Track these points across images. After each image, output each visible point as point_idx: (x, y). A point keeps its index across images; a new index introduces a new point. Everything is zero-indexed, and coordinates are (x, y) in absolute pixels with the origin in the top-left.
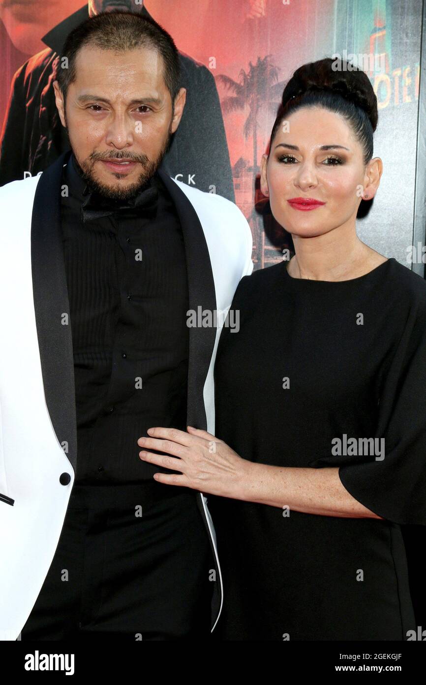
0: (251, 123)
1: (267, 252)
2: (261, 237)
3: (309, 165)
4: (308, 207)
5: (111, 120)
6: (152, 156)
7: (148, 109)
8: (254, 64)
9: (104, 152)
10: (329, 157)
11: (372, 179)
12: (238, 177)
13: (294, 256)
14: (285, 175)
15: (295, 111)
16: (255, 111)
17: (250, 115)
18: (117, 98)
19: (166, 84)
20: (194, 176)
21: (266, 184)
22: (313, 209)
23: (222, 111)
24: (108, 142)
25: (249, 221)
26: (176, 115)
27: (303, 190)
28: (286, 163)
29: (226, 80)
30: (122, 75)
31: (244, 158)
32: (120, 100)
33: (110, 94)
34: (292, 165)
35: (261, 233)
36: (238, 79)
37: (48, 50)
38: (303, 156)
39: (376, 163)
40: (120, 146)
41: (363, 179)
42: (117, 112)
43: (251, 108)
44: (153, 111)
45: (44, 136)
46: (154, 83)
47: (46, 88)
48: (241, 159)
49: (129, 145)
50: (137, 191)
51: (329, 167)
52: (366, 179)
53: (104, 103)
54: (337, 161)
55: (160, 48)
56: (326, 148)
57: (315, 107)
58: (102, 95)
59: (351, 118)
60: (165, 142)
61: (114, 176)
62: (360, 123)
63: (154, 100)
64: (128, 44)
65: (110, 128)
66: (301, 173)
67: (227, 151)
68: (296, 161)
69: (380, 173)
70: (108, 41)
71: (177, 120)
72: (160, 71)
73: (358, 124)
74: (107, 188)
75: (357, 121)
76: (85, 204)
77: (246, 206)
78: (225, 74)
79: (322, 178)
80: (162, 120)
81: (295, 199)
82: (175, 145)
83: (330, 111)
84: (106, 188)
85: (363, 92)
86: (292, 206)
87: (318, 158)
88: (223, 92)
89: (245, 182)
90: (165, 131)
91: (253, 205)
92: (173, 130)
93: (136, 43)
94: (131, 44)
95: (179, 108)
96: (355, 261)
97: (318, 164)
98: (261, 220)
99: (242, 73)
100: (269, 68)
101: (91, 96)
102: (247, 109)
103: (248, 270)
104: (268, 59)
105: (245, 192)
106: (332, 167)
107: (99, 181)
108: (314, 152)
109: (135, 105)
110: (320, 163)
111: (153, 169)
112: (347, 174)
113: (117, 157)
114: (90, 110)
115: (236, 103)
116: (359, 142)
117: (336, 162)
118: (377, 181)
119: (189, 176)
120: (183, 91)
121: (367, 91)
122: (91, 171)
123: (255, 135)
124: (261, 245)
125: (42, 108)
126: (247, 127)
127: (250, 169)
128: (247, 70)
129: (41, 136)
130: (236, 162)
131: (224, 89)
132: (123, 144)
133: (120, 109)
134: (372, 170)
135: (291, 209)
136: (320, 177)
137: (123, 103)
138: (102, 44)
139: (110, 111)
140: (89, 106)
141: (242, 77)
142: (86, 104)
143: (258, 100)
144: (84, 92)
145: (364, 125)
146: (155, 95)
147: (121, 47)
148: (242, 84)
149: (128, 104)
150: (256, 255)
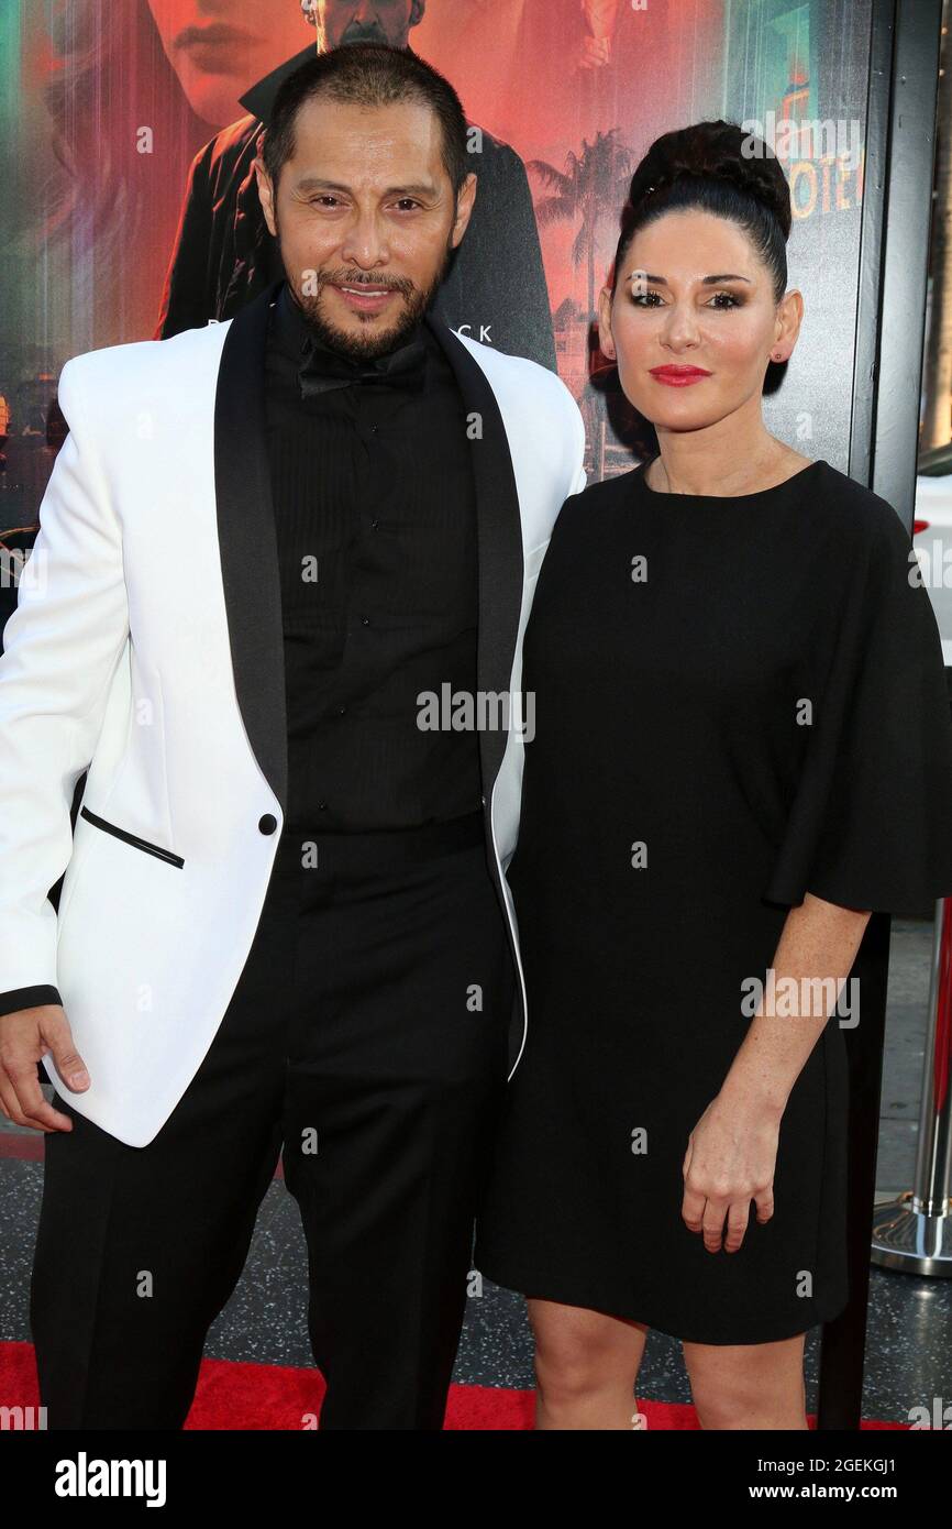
0: (584, 241)
1: (610, 456)
2: (599, 431)
3: (685, 308)
4: (684, 381)
5: (353, 221)
6: (421, 281)
7: (414, 205)
8: (591, 143)
9: (338, 271)
10: (718, 293)
11: (786, 327)
12: (563, 330)
13: (658, 459)
14: (643, 327)
15: (658, 217)
16: (591, 219)
17: (583, 227)
18: (363, 184)
19: (445, 166)
20: (489, 328)
21: (610, 337)
22: (693, 383)
23: (538, 221)
24: (346, 257)
25: (579, 403)
26: (461, 218)
27: (677, 351)
28: (644, 306)
29: (543, 168)
30: (372, 146)
31: (573, 299)
32: (369, 187)
33: (353, 180)
34: (657, 309)
35: (599, 425)
36: (562, 166)
37: (250, 118)
38: (673, 294)
39: (794, 299)
40: (368, 264)
41: (773, 327)
42: (362, 207)
43: (585, 215)
44: (422, 207)
45: (241, 261)
46: (425, 162)
47: (246, 182)
48: (567, 301)
49: (382, 263)
50: (395, 342)
51: (717, 312)
52: (778, 327)
53: (341, 193)
54: (732, 300)
55: (436, 103)
56: (712, 280)
57: (691, 210)
58: (337, 178)
59: (752, 225)
60: (442, 261)
61: (356, 317)
62: (765, 234)
63: (424, 190)
64: (383, 96)
65: (350, 235)
66: (671, 324)
67: (545, 289)
68: (661, 302)
69: (800, 316)
70: (350, 90)
71: (461, 226)
72: (436, 142)
73: (763, 236)
74: (344, 335)
75: (761, 230)
76: (305, 367)
77: (576, 378)
78: (540, 159)
79: (708, 332)
80: (436, 223)
81: (662, 368)
82: (458, 267)
83: (718, 216)
84: (341, 336)
85: (767, 179)
86: (657, 379)
87: (700, 297)
88: (540, 190)
89: (574, 339)
90: (442, 241)
91: (586, 377)
92: (455, 243)
93: (396, 95)
94: (387, 97)
95: (465, 208)
96: (761, 464)
97: (700, 307)
98: (603, 401)
99: (572, 157)
100: (616, 150)
101: (319, 180)
102: (579, 217)
103: (578, 485)
104: (615, 135)
105: (573, 355)
106: (723, 311)
107: (330, 323)
108: (692, 287)
109: (393, 198)
110: (702, 305)
111: (420, 306)
112: (748, 322)
113: (360, 281)
114: (316, 205)
115: (561, 207)
116: (765, 267)
117: (730, 303)
118: (794, 330)
119: (482, 327)
120: (472, 177)
121: (774, 177)
122: (316, 304)
123: (591, 260)
124: (600, 444)
125: (239, 213)
126: (578, 248)
127: (581, 317)
128: (580, 153)
129: (238, 261)
130: (558, 306)
131: (541, 184)
132: (372, 261)
133: (368, 204)
134: (786, 311)
135: (656, 384)
136: (703, 330)
137: (373, 192)
138: (340, 95)
139: (351, 207)
140: (317, 197)
141: (571, 166)
142: (311, 194)
143: (596, 201)
144: (307, 175)
145: (773, 237)
146: (428, 181)
147: (371, 100)
148: (571, 176)
149: (381, 194)
150: (591, 460)
